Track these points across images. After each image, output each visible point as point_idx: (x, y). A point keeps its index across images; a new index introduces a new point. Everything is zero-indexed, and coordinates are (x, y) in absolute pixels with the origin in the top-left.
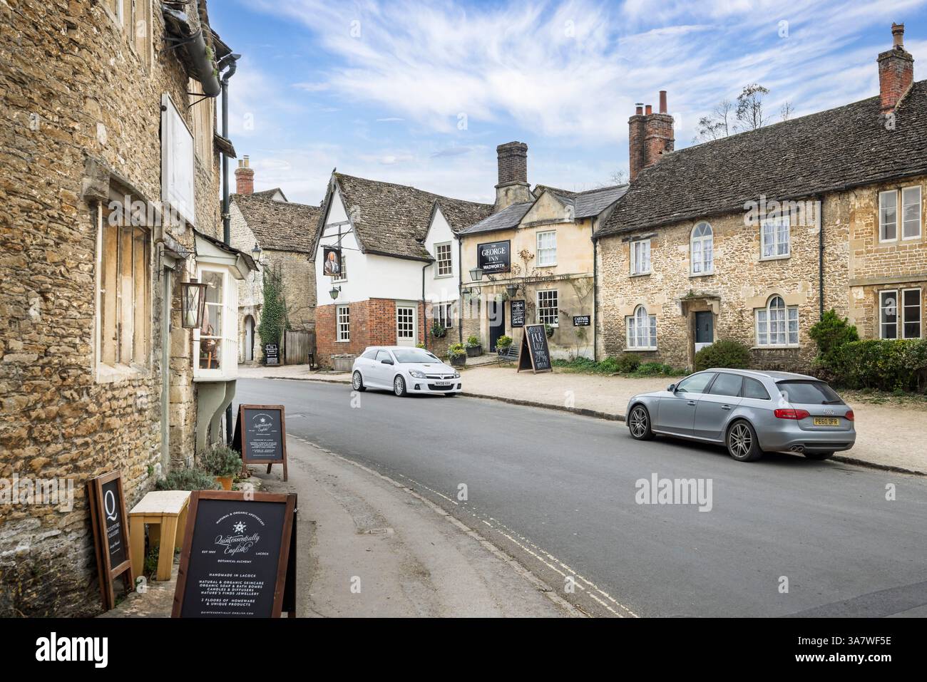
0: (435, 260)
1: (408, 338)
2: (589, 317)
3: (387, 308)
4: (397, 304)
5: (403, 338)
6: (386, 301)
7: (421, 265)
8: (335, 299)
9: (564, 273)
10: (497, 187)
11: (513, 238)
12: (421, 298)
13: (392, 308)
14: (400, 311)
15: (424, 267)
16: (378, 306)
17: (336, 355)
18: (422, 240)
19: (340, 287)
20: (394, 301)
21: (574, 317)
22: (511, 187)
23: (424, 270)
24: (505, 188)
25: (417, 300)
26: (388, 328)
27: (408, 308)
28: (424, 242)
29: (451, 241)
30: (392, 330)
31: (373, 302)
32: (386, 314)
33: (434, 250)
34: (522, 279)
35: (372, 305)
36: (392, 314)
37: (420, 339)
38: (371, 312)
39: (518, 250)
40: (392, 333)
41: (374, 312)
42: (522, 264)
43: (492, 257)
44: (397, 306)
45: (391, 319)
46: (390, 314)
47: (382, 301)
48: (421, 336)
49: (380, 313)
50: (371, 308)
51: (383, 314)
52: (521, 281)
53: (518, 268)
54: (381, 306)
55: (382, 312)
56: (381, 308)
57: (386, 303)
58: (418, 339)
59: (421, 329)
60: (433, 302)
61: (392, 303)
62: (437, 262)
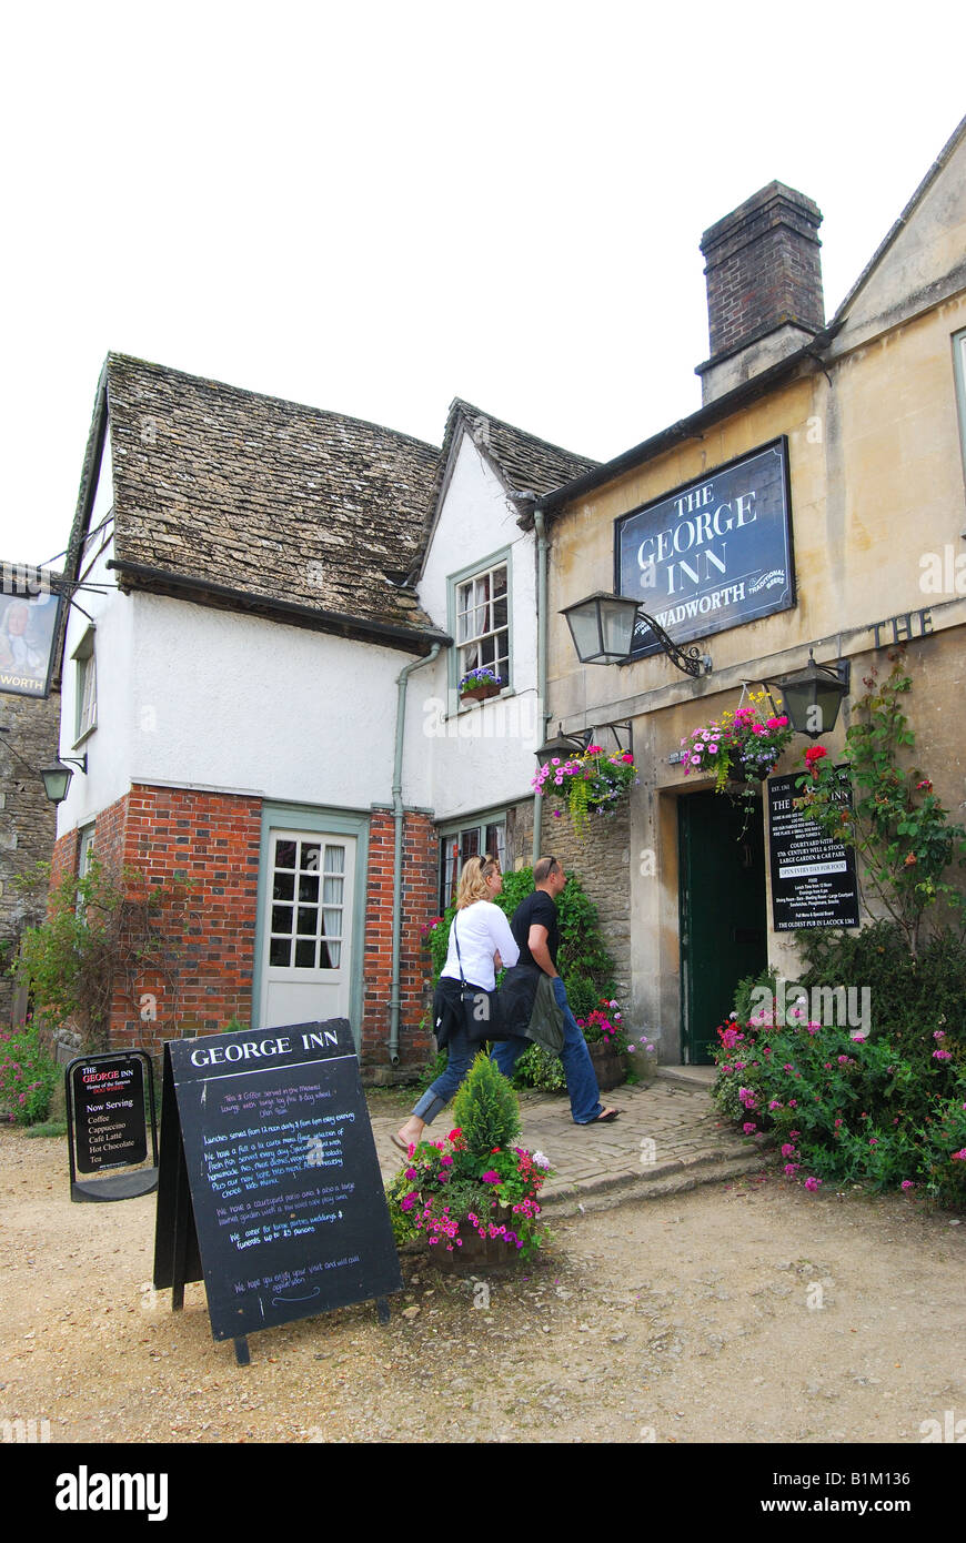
0: (447, 643)
1: (316, 972)
3: (215, 834)
4: (273, 818)
5: (292, 972)
6: (213, 802)
7: (392, 662)
10: (704, 370)
11: (803, 421)
12: (384, 798)
13: (239, 838)
14: (285, 853)
15: (407, 674)
16: (172, 823)
18: (408, 573)
19: (85, 757)
20: (257, 803)
22: (763, 344)
23: (403, 682)
24: (740, 358)
25: (367, 806)
26: (215, 924)
27: (323, 841)
28: (417, 578)
29: (509, 547)
30: (233, 933)
31: (147, 805)
32: (210, 859)
33: (449, 599)
34: (869, 628)
35: (143, 813)
36: (241, 860)
37: (369, 980)
38: (136, 846)
39: (834, 474)
40: (232, 949)
41: (147, 847)
42: (865, 543)
43: (683, 565)
44: (271, 828)
45: (235, 884)
46: (232, 860)
47: (192, 801)
48: (375, 965)
49: (180, 856)
50: (134, 829)
51: (192, 858)
52: (863, 642)
53: (840, 574)
54: (186, 823)
55: (189, 849)
56: (186, 832)
57: (213, 809)
58: (361, 978)
59: (376, 933)
60: (439, 815)
61: (247, 815)
62: (459, 649)
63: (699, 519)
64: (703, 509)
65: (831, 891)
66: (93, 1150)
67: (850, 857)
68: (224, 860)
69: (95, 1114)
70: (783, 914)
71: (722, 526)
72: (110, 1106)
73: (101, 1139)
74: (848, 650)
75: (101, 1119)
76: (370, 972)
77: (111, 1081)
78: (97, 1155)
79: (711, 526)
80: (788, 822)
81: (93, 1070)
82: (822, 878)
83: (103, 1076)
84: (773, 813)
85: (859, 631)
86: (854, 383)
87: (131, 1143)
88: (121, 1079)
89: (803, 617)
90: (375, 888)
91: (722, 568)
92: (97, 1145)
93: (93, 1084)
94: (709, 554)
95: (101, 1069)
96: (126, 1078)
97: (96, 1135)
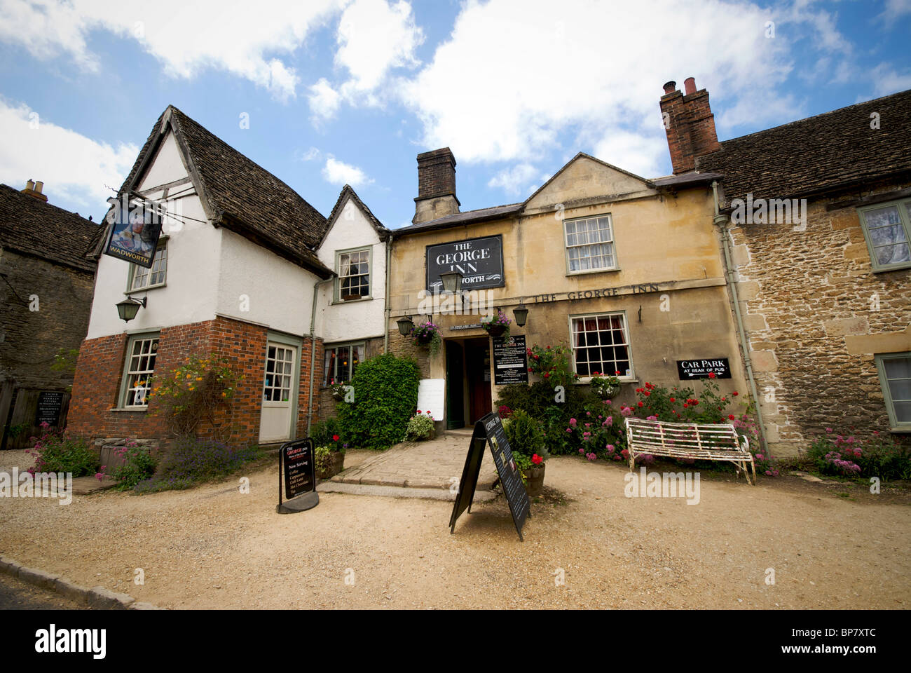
0: (336, 276)
1: (281, 403)
2: (726, 361)
3: (250, 342)
4: (270, 337)
5: (272, 403)
6: (249, 328)
7: (310, 277)
8: (127, 320)
9: (637, 283)
10: (417, 201)
11: (509, 232)
12: (308, 333)
13: (258, 344)
14: (272, 352)
15: (318, 285)
16: (232, 335)
17: (108, 440)
18: (313, 245)
19: (145, 300)
20: (265, 329)
21: (679, 363)
22: (442, 198)
23: (316, 288)
24: (433, 200)
25: (301, 334)
26: (248, 382)
27: (286, 348)
28: (318, 248)
29: (372, 245)
30: (255, 386)
31: (223, 326)
32: (247, 353)
33: (336, 259)
34: (534, 297)
35: (221, 330)
36: (259, 354)
37: (301, 406)
38: (217, 345)
39: (520, 250)
40: (254, 393)
41: (221, 346)
42: (531, 272)
43: (458, 266)
44: (270, 341)
45: (256, 364)
46: (256, 354)
47: (241, 326)
48: (303, 399)
49: (236, 351)
50: (217, 337)
51: (240, 352)
52: (531, 300)
53: (521, 279)
54: (238, 336)
55: (239, 348)
56: (238, 340)
57: (249, 331)
58: (297, 405)
59: (304, 386)
60: (325, 341)
61: (261, 334)
62: (340, 279)
63: (465, 253)
64: (467, 250)
65: (517, 373)
66: (292, 487)
67: (525, 363)
68: (252, 353)
69: (293, 470)
70: (498, 380)
71: (475, 256)
72: (298, 465)
73: (295, 482)
74: (525, 302)
75: (295, 472)
76: (301, 402)
77: (299, 453)
78: (293, 489)
79: (470, 256)
80: (501, 351)
81: (291, 449)
82: (514, 369)
83: (295, 451)
84: (494, 348)
85: (530, 297)
86: (528, 225)
87: (307, 482)
88: (302, 452)
89: (507, 290)
90: (304, 368)
91: (475, 270)
92: (293, 485)
93: (291, 455)
94: (469, 265)
95: (295, 448)
96: (305, 451)
97: (293, 480)
